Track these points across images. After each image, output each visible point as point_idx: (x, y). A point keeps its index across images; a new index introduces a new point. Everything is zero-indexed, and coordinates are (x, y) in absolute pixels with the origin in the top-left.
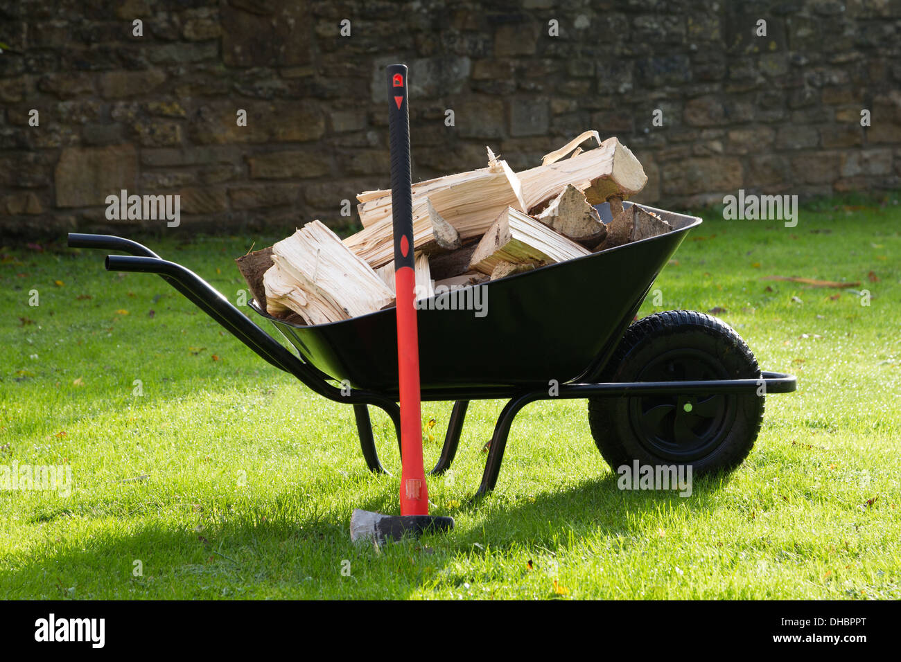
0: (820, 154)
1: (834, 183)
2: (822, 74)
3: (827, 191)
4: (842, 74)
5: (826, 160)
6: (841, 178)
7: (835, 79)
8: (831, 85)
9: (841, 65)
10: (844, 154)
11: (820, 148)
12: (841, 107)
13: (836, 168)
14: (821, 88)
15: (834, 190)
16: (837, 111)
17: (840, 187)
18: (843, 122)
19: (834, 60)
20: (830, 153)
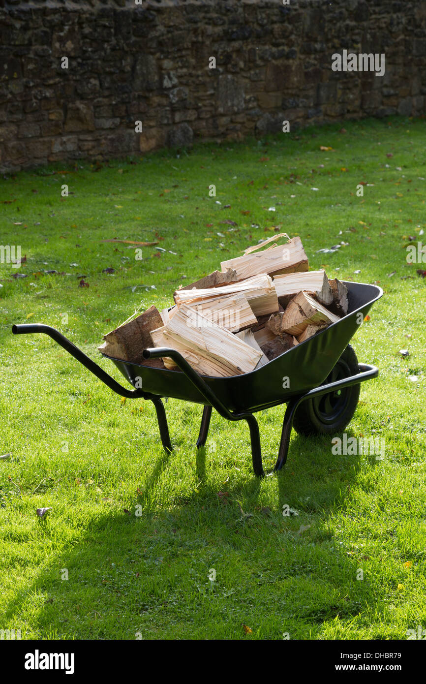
0: (41, 139)
1: (49, 156)
2: (40, 91)
3: (45, 162)
4: (51, 91)
5: (44, 143)
6: (52, 153)
7: (48, 94)
8: (46, 98)
9: (50, 86)
10: (53, 140)
11: (42, 136)
12: (51, 112)
13: (49, 148)
14: (40, 100)
15: (49, 161)
16: (49, 114)
17: (51, 159)
18: (52, 120)
19: (47, 83)
20: (46, 139)
